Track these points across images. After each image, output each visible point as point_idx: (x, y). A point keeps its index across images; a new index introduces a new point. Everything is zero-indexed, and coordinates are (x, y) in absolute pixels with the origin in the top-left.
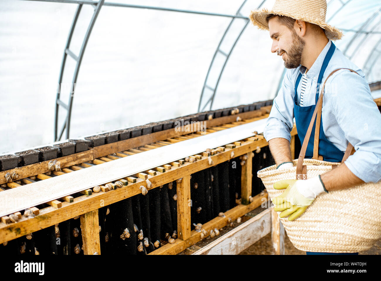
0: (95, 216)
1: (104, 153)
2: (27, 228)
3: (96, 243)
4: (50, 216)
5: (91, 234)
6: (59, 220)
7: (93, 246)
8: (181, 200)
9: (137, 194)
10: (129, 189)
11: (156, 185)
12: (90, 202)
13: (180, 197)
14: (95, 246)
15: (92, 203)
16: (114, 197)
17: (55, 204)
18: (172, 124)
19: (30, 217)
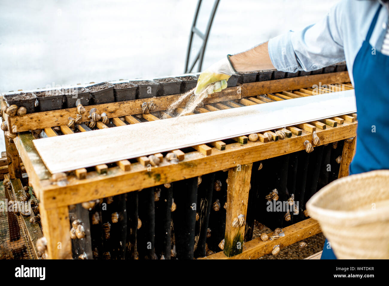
0: (247, 171)
1: (254, 92)
2: (168, 175)
3: (243, 204)
4: (196, 164)
5: (239, 193)
6: (206, 170)
7: (239, 207)
8: (347, 164)
9: (300, 150)
10: (292, 142)
11: (324, 142)
12: (245, 153)
13: (345, 161)
14: (241, 207)
15: (247, 154)
16: (273, 150)
17: (203, 149)
18: (335, 66)
19: (173, 163)
